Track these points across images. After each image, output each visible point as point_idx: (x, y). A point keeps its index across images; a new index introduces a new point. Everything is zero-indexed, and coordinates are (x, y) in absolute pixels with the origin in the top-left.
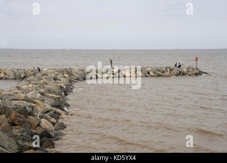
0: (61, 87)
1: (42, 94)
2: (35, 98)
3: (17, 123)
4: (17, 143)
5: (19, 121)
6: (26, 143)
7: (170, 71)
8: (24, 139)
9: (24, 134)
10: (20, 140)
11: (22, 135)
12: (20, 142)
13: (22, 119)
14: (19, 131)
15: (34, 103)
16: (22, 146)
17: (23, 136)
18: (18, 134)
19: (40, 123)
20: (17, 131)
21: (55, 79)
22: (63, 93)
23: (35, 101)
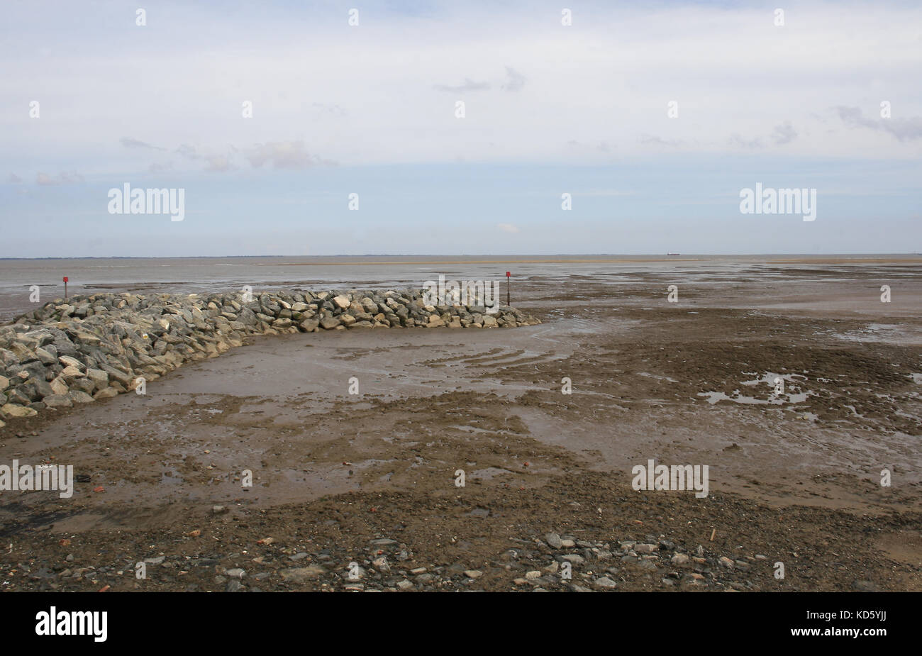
21: (166, 312)
22: (145, 335)
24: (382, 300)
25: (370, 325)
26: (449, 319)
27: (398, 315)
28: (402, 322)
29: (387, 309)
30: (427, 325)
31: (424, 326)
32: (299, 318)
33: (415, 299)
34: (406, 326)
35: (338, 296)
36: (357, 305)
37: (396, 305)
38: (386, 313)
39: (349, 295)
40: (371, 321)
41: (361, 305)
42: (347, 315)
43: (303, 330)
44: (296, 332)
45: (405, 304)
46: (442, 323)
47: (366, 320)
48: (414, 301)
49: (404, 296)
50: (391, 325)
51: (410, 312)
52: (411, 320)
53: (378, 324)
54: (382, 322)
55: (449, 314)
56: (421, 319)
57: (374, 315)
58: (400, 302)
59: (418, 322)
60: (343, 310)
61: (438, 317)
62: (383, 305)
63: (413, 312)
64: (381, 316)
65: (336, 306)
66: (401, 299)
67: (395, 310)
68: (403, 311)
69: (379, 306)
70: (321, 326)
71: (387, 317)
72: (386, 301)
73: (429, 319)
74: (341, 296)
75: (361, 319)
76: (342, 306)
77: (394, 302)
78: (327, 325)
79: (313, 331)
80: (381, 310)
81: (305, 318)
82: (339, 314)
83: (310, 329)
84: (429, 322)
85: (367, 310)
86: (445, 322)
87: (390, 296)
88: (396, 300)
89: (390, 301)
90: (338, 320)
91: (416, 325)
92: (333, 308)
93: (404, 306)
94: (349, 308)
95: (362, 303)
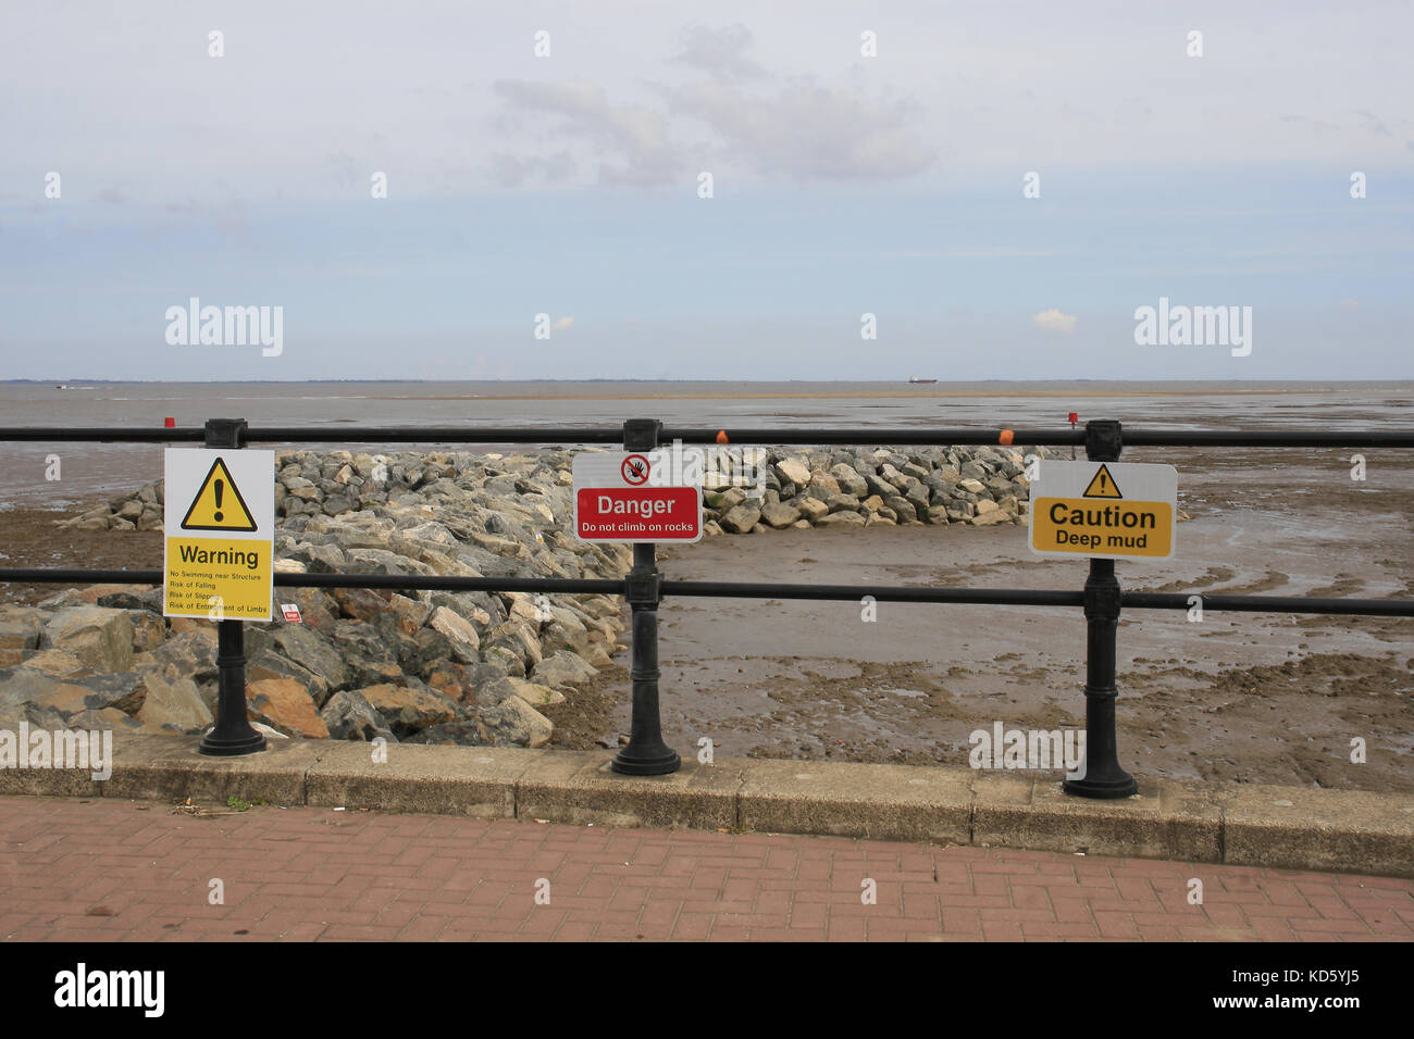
0: (538, 516)
1: (460, 536)
2: (426, 545)
3: (354, 612)
4: (344, 660)
5: (361, 607)
6: (374, 666)
7: (961, 461)
8: (367, 653)
9: (369, 639)
10: (357, 657)
11: (362, 642)
12: (357, 661)
13: (371, 601)
14: (355, 629)
15: (423, 559)
16: (362, 673)
17: (366, 644)
18: (352, 638)
19: (431, 616)
20: (348, 629)
21: (521, 489)
22: (539, 536)
23: (428, 552)
24: (872, 470)
25: (860, 519)
26: (1016, 507)
27: (910, 500)
28: (923, 515)
29: (886, 487)
30: (975, 520)
31: (969, 523)
32: (720, 504)
33: (936, 467)
34: (931, 523)
35: (783, 459)
36: (825, 480)
37: (904, 479)
38: (884, 495)
39: (804, 458)
40: (860, 510)
41: (833, 479)
42: (810, 499)
43: (730, 528)
44: (719, 534)
45: (921, 477)
46: (1003, 515)
47: (850, 508)
48: (936, 472)
49: (916, 461)
50: (899, 522)
51: (932, 494)
52: (940, 509)
53: (875, 517)
54: (882, 514)
55: (1015, 499)
56: (961, 509)
57: (862, 499)
58: (910, 472)
59: (955, 514)
60: (799, 488)
61: (993, 505)
62: (877, 480)
63: (939, 493)
64: (874, 502)
65: (785, 481)
66: (910, 465)
67: (903, 490)
68: (919, 491)
69: (868, 480)
70: (763, 520)
71: (889, 502)
72: (879, 471)
73: (975, 507)
74: (789, 459)
75: (839, 508)
76: (796, 480)
77: (897, 473)
78: (777, 520)
79: (752, 531)
80: (873, 489)
81: (730, 505)
82: (792, 496)
83: (745, 527)
84: (976, 514)
85: (845, 488)
86: (1009, 513)
87: (887, 461)
88: (901, 469)
89: (889, 470)
90: (794, 509)
91: (951, 520)
92: (777, 483)
93: (918, 482)
94: (809, 484)
95: (834, 474)
